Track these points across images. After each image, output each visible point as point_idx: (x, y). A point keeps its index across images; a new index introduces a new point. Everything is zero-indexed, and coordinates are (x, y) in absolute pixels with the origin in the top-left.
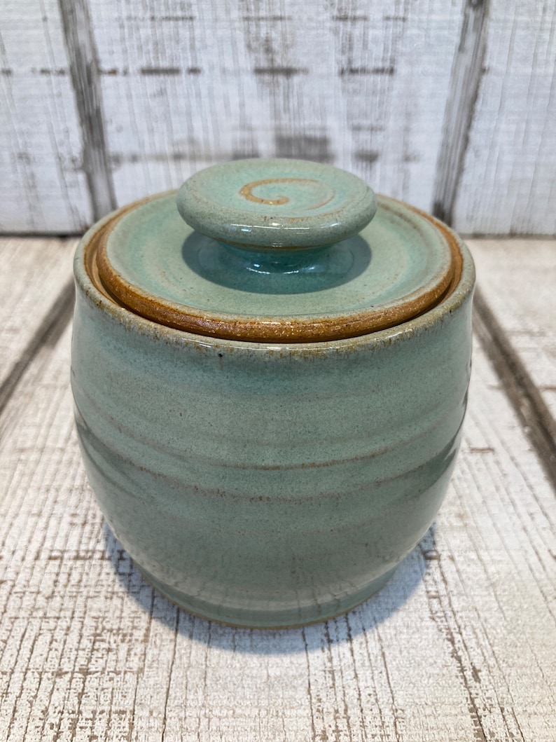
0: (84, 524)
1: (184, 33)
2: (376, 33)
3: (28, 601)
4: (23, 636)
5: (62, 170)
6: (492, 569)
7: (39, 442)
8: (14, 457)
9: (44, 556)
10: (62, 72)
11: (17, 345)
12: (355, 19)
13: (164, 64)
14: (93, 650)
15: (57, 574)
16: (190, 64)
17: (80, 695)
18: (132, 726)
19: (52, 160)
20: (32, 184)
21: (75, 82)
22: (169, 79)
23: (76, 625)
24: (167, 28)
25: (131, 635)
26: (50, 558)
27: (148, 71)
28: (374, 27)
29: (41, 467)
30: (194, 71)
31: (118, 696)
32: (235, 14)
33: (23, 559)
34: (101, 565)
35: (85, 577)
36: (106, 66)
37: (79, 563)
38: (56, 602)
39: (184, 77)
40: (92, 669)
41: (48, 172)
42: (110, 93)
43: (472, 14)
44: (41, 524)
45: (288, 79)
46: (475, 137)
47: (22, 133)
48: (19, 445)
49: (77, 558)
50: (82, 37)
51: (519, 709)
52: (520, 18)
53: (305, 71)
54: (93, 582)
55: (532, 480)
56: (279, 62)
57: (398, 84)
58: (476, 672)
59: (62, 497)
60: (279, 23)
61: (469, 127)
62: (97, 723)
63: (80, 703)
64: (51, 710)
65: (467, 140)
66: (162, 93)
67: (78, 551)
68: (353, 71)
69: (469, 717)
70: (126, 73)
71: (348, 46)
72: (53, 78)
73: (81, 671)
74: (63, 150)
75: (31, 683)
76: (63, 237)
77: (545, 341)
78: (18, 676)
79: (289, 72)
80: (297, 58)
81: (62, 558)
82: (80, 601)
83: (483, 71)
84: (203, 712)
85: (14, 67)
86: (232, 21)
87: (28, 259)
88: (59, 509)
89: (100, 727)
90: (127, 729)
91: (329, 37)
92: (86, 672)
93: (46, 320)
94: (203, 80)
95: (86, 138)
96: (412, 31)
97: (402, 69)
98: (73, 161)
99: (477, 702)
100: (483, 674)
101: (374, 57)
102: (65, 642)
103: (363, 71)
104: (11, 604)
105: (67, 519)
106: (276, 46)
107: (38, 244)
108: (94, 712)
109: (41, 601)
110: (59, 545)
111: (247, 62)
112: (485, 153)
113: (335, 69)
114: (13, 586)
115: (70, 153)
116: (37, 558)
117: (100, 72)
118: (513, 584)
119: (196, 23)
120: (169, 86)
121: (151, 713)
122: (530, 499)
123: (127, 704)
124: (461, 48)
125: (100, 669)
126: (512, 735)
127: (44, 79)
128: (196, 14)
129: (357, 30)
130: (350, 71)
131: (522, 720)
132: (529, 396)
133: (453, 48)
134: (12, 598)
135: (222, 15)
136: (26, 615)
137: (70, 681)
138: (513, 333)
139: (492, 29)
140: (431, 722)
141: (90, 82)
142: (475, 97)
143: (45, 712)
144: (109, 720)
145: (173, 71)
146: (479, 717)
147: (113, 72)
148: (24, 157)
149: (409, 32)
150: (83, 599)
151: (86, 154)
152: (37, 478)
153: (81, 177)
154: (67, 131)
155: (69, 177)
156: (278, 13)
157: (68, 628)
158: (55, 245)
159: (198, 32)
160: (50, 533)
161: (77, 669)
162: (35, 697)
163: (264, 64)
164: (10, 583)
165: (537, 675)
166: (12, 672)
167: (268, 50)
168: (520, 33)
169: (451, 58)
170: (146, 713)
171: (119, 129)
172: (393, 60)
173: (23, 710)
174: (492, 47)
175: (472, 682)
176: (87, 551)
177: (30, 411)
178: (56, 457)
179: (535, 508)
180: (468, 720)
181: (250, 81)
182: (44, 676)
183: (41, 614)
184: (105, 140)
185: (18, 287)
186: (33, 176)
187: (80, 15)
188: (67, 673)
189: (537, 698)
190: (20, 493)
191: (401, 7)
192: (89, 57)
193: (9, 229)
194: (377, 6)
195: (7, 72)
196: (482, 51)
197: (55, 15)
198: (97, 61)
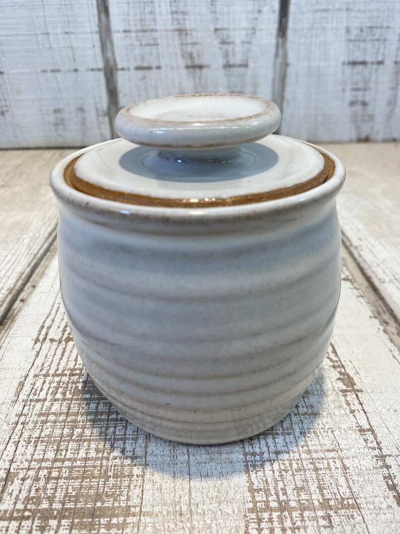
1: (155, 51)
2: (239, 49)
5: (98, 115)
10: (99, 70)
12: (229, 43)
13: (145, 64)
16: (157, 64)
19: (93, 111)
20: (84, 122)
21: (106, 75)
22: (147, 72)
24: (147, 49)
27: (138, 68)
28: (237, 47)
30: (158, 68)
32: (177, 42)
36: (120, 66)
39: (154, 71)
41: (91, 116)
42: (122, 79)
43: (280, 40)
45: (200, 70)
46: (288, 95)
47: (81, 98)
50: (109, 54)
53: (208, 66)
56: (197, 62)
57: (249, 72)
60: (196, 46)
61: (283, 91)
65: (283, 97)
66: (144, 78)
70: (128, 69)
71: (226, 55)
72: (96, 72)
74: (99, 106)
79: (201, 67)
80: (204, 60)
83: (287, 65)
85: (79, 68)
86: (175, 46)
91: (218, 51)
94: (163, 71)
95: (110, 100)
96: (254, 48)
97: (251, 64)
101: (238, 59)
103: (233, 66)
106: (195, 55)
111: (182, 63)
112: (292, 102)
113: (221, 65)
115: (102, 107)
117: (117, 69)
119: (159, 46)
120: (147, 75)
124: (277, 55)
127: (92, 73)
128: (160, 43)
129: (230, 48)
130: (227, 66)
133: (273, 55)
135: (171, 42)
139: (289, 46)
141: (112, 74)
142: (284, 77)
145: (149, 68)
147: (123, 69)
148: (81, 110)
151: (109, 108)
153: (107, 119)
154: (101, 97)
155: (101, 119)
156: (195, 41)
159: (160, 50)
163: (190, 63)
167: (192, 57)
168: (301, 48)
169: (273, 60)
171: (125, 95)
172: (247, 60)
174: (290, 54)
181: (184, 72)
184: (118, 101)
186: (85, 119)
187: (109, 44)
191: (249, 37)
192: (112, 63)
193: (71, 145)
194: (238, 37)
195: (76, 70)
196: (285, 56)
197: (98, 44)
198: (115, 64)
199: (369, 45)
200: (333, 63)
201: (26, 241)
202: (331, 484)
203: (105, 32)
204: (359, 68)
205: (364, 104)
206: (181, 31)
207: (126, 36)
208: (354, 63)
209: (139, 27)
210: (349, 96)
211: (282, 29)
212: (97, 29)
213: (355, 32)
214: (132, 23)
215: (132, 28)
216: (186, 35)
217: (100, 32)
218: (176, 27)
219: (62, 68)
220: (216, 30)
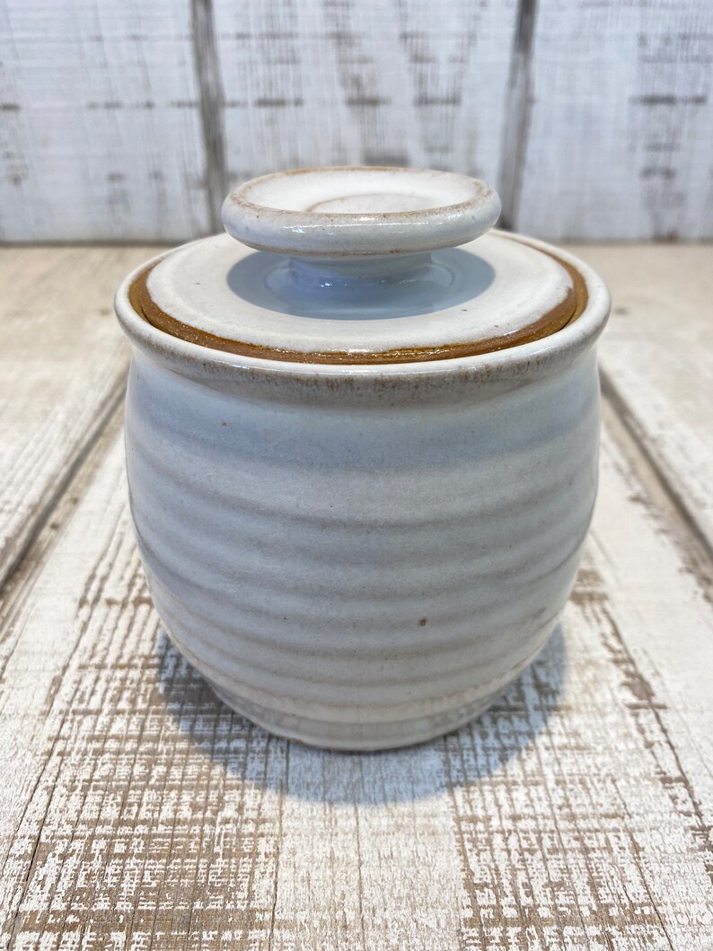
1: (291, 70)
2: (444, 71)
5: (188, 188)
10: (190, 105)
12: (427, 60)
13: (274, 95)
16: (296, 96)
19: (179, 178)
20: (161, 198)
21: (203, 114)
22: (277, 110)
24: (279, 68)
27: (263, 103)
28: (442, 67)
30: (298, 102)
32: (332, 57)
36: (228, 99)
39: (290, 111)
41: (175, 187)
42: (231, 122)
43: (521, 57)
46: (531, 156)
47: (158, 155)
50: (210, 77)
53: (388, 102)
56: (368, 93)
57: (462, 113)
60: (367, 64)
61: (522, 148)
65: (520, 159)
66: (272, 121)
68: (428, 102)
70: (244, 105)
71: (421, 81)
72: (186, 109)
74: (189, 169)
79: (374, 102)
80: (382, 90)
83: (530, 101)
85: (155, 100)
91: (406, 75)
94: (305, 109)
97: (466, 99)
98: (198, 179)
101: (442, 88)
103: (433, 101)
106: (365, 80)
111: (340, 94)
113: (410, 99)
115: (196, 172)
117: (224, 104)
119: (301, 65)
120: (279, 116)
124: (512, 84)
127: (178, 111)
128: (303, 58)
129: (427, 69)
130: (423, 101)
133: (504, 84)
139: (536, 66)
141: (215, 113)
145: (282, 103)
147: (235, 104)
148: (157, 176)
149: (469, 71)
151: (208, 173)
153: (203, 193)
154: (193, 154)
155: (193, 192)
156: (366, 56)
159: (303, 72)
163: (355, 95)
167: (359, 85)
168: (558, 71)
169: (504, 92)
171: (238, 152)
172: (458, 93)
181: (344, 111)
184: (225, 161)
186: (163, 192)
187: (209, 60)
192: (213, 92)
194: (444, 48)
195: (149, 105)
196: (528, 84)
197: (190, 59)
198: (221, 94)
199: (680, 68)
200: (613, 100)
201: (61, 417)
202: (612, 877)
203: (203, 38)
204: (661, 109)
205: (669, 174)
206: (341, 38)
207: (243, 45)
208: (652, 101)
209: (265, 30)
210: (641, 159)
212: (190, 31)
213: (654, 44)
214: (252, 20)
215: (252, 30)
216: (351, 44)
217: (195, 37)
218: (331, 28)
219: (126, 101)
220: (405, 36)
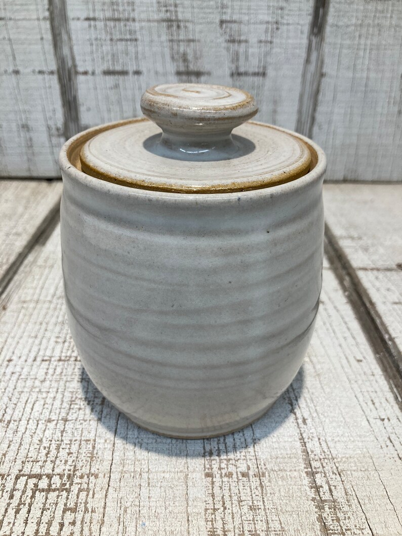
0: (64, 342)
1: (131, 48)
2: (254, 50)
3: (29, 383)
4: (27, 401)
5: (50, 136)
6: (318, 367)
7: (36, 297)
8: (20, 306)
9: (39, 359)
10: (52, 73)
11: (20, 243)
12: (240, 42)
13: (118, 68)
14: (70, 409)
15: (48, 369)
16: (135, 68)
17: (62, 432)
18: (94, 447)
19: (44, 129)
20: (30, 144)
21: (60, 79)
22: (121, 78)
23: (59, 396)
24: (121, 46)
25: (94, 401)
26: (43, 360)
27: (107, 73)
28: (252, 47)
29: (36, 312)
30: (137, 73)
31: (85, 433)
32: (164, 38)
33: (26, 361)
34: (75, 364)
35: (64, 371)
36: (80, 69)
37: (61, 363)
38: (47, 383)
39: (131, 78)
40: (69, 418)
41: (41, 137)
42: (84, 87)
43: (314, 39)
44: (37, 341)
45: (197, 78)
46: (319, 117)
47: (25, 111)
48: (22, 299)
49: (60, 360)
50: (66, 51)
51: (329, 439)
52: (345, 42)
53: (209, 74)
54: (70, 373)
55: (347, 319)
56: (192, 67)
57: (268, 83)
58: (304, 421)
59: (50, 327)
60: (192, 44)
61: (314, 110)
62: (73, 446)
63: (62, 436)
64: (44, 440)
65: (313, 119)
66: (116, 86)
67: (60, 357)
68: (239, 74)
69: (299, 442)
70: (93, 73)
71: (236, 58)
72: (46, 76)
73: (62, 419)
74: (51, 123)
75: (32, 425)
76: (50, 180)
77: (361, 242)
78: (24, 422)
79: (198, 74)
80: (204, 65)
81: (50, 361)
82: (62, 383)
83: (322, 75)
84: (137, 440)
85: (21, 69)
86: (162, 42)
87: (26, 193)
88: (48, 334)
89: (74, 448)
90: (91, 449)
91: (224, 52)
92: (66, 420)
93: (39, 228)
94: (142, 78)
95: (66, 115)
96: (276, 50)
97: (271, 72)
98: (58, 129)
99: (304, 435)
100: (309, 421)
101: (253, 65)
102: (53, 405)
103: (246, 74)
104: (19, 384)
105: (53, 339)
106: (190, 57)
107: (33, 185)
108: (71, 441)
109: (37, 383)
110: (48, 353)
111: (171, 67)
112: (325, 127)
113: (227, 72)
114: (20, 375)
115: (55, 125)
116: (35, 360)
117: (77, 73)
118: (331, 375)
119: (139, 43)
120: (121, 82)
121: (106, 441)
122: (345, 329)
123: (91, 436)
124: (308, 61)
125: (74, 418)
126: (324, 452)
127: (40, 77)
128: (139, 37)
129: (242, 49)
130: (237, 74)
131: (331, 444)
132: (349, 274)
133: (302, 60)
134: (19, 381)
135: (155, 38)
136: (28, 390)
137: (56, 425)
138: (341, 237)
139: (327, 48)
140: (276, 445)
141: (70, 79)
142: (318, 92)
143: (41, 441)
144: (80, 445)
145: (124, 73)
146: (305, 443)
147: (86, 73)
148: (26, 127)
149: (274, 50)
150: (63, 382)
151: (66, 125)
152: (34, 317)
153: (63, 141)
154: (54, 111)
155: (55, 140)
156: (191, 37)
157: (55, 398)
158: (44, 185)
159: (140, 48)
160: (43, 347)
161: (60, 418)
162: (35, 433)
163: (182, 69)
164: (18, 374)
165: (341, 422)
166: (20, 420)
167: (185, 60)
168: (345, 51)
169: (301, 67)
170: (102, 441)
171: (89, 110)
172: (265, 68)
173: (27, 439)
174: (327, 60)
175: (302, 425)
176: (66, 357)
177: (29, 279)
178: (46, 305)
179: (348, 334)
180: (298, 444)
181: (173, 79)
182: (40, 422)
183: (37, 390)
184: (79, 116)
185: (20, 209)
186: (31, 139)
187: (65, 37)
188: (54, 420)
189: (341, 433)
190: (23, 325)
191: (269, 35)
192: (70, 64)
193: (14, 174)
194: (254, 34)
195: (17, 72)
196: (321, 63)
197: (49, 36)
198: (75, 66)
200: (388, 75)
203: (59, 19)
206: (172, 23)
207: (90, 26)
209: (108, 14)
211: (318, 25)
212: (47, 14)
214: (98, 7)
215: (99, 15)
216: (178, 27)
217: (52, 19)
218: (163, 15)
220: (222, 22)
